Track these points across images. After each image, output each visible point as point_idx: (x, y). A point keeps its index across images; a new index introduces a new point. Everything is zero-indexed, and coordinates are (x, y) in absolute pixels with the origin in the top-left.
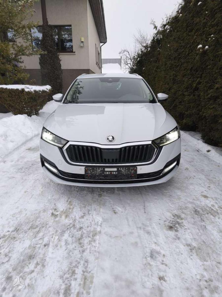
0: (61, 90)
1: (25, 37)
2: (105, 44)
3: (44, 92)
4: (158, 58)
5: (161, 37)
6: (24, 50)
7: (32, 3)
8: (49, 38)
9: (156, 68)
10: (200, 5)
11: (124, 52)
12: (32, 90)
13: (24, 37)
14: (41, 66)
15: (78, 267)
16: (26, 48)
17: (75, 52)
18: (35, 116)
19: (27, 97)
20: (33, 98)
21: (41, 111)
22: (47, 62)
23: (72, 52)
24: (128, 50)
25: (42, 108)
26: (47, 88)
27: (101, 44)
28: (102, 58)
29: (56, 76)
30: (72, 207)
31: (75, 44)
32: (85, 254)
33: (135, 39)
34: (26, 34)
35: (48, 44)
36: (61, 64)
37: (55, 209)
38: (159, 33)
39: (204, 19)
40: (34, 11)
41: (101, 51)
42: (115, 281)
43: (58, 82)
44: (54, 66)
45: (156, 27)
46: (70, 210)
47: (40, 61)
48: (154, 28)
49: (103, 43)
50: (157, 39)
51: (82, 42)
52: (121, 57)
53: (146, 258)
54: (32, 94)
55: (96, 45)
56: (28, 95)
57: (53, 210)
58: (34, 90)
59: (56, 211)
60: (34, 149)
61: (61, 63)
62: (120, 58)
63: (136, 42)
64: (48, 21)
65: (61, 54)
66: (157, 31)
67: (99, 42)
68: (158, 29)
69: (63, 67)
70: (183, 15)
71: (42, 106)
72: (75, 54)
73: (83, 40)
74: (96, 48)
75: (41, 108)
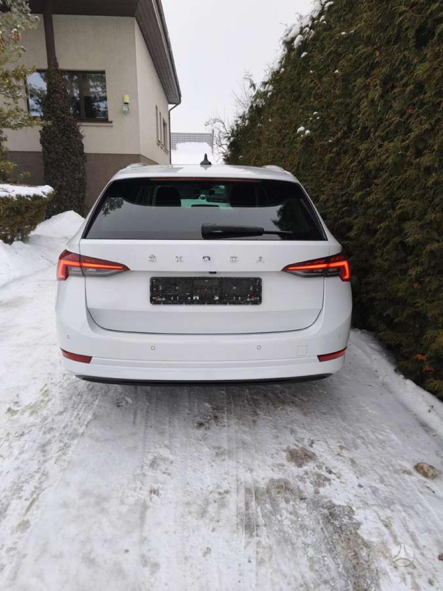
0: (82, 194)
1: (10, 93)
2: (178, 106)
3: (36, 197)
4: (259, 141)
5: (264, 104)
6: (7, 118)
7: (18, 36)
8: (59, 96)
9: (256, 159)
10: (304, 57)
11: (215, 122)
12: (13, 195)
13: (7, 93)
14: (43, 146)
15: (29, 482)
16: (9, 115)
17: (111, 122)
18: (20, 242)
19: (3, 208)
20: (15, 209)
21: (32, 233)
22: (56, 138)
23: (106, 120)
24: (223, 120)
25: (35, 228)
26: (44, 190)
27: (170, 106)
28: (172, 131)
29: (74, 166)
30: (46, 399)
31: (112, 107)
32: (46, 465)
33: (235, 98)
34: (12, 87)
35: (58, 105)
36: (83, 145)
37: (17, 403)
38: (259, 95)
39: (312, 81)
40: (23, 49)
41: (169, 118)
42: (81, 498)
43: (76, 177)
44: (70, 147)
45: (253, 85)
46: (42, 404)
47: (41, 137)
48: (251, 87)
49: (173, 103)
50: (257, 106)
51: (126, 103)
52: (213, 131)
53: (142, 467)
54: (12, 202)
55: (157, 108)
56: (5, 204)
57: (12, 404)
58: (17, 195)
59: (17, 405)
60: (6, 304)
61: (84, 141)
62: (211, 132)
63: (238, 104)
64: (57, 64)
65: (84, 124)
66: (256, 92)
67: (166, 102)
68: (257, 88)
69: (87, 150)
70: (285, 70)
71: (33, 225)
72: (112, 126)
73: (127, 100)
74: (158, 114)
75: (33, 228)
